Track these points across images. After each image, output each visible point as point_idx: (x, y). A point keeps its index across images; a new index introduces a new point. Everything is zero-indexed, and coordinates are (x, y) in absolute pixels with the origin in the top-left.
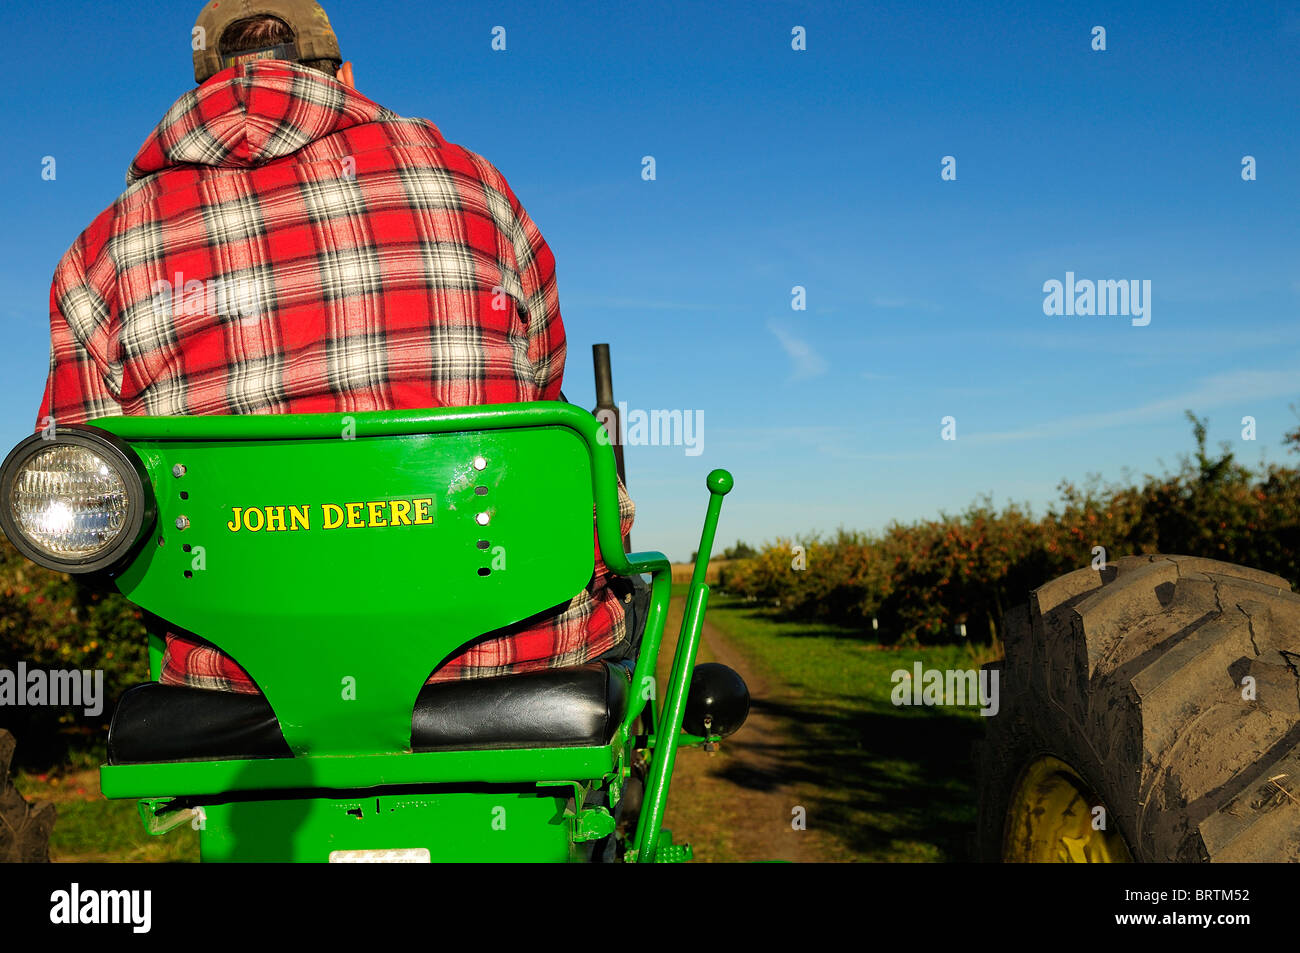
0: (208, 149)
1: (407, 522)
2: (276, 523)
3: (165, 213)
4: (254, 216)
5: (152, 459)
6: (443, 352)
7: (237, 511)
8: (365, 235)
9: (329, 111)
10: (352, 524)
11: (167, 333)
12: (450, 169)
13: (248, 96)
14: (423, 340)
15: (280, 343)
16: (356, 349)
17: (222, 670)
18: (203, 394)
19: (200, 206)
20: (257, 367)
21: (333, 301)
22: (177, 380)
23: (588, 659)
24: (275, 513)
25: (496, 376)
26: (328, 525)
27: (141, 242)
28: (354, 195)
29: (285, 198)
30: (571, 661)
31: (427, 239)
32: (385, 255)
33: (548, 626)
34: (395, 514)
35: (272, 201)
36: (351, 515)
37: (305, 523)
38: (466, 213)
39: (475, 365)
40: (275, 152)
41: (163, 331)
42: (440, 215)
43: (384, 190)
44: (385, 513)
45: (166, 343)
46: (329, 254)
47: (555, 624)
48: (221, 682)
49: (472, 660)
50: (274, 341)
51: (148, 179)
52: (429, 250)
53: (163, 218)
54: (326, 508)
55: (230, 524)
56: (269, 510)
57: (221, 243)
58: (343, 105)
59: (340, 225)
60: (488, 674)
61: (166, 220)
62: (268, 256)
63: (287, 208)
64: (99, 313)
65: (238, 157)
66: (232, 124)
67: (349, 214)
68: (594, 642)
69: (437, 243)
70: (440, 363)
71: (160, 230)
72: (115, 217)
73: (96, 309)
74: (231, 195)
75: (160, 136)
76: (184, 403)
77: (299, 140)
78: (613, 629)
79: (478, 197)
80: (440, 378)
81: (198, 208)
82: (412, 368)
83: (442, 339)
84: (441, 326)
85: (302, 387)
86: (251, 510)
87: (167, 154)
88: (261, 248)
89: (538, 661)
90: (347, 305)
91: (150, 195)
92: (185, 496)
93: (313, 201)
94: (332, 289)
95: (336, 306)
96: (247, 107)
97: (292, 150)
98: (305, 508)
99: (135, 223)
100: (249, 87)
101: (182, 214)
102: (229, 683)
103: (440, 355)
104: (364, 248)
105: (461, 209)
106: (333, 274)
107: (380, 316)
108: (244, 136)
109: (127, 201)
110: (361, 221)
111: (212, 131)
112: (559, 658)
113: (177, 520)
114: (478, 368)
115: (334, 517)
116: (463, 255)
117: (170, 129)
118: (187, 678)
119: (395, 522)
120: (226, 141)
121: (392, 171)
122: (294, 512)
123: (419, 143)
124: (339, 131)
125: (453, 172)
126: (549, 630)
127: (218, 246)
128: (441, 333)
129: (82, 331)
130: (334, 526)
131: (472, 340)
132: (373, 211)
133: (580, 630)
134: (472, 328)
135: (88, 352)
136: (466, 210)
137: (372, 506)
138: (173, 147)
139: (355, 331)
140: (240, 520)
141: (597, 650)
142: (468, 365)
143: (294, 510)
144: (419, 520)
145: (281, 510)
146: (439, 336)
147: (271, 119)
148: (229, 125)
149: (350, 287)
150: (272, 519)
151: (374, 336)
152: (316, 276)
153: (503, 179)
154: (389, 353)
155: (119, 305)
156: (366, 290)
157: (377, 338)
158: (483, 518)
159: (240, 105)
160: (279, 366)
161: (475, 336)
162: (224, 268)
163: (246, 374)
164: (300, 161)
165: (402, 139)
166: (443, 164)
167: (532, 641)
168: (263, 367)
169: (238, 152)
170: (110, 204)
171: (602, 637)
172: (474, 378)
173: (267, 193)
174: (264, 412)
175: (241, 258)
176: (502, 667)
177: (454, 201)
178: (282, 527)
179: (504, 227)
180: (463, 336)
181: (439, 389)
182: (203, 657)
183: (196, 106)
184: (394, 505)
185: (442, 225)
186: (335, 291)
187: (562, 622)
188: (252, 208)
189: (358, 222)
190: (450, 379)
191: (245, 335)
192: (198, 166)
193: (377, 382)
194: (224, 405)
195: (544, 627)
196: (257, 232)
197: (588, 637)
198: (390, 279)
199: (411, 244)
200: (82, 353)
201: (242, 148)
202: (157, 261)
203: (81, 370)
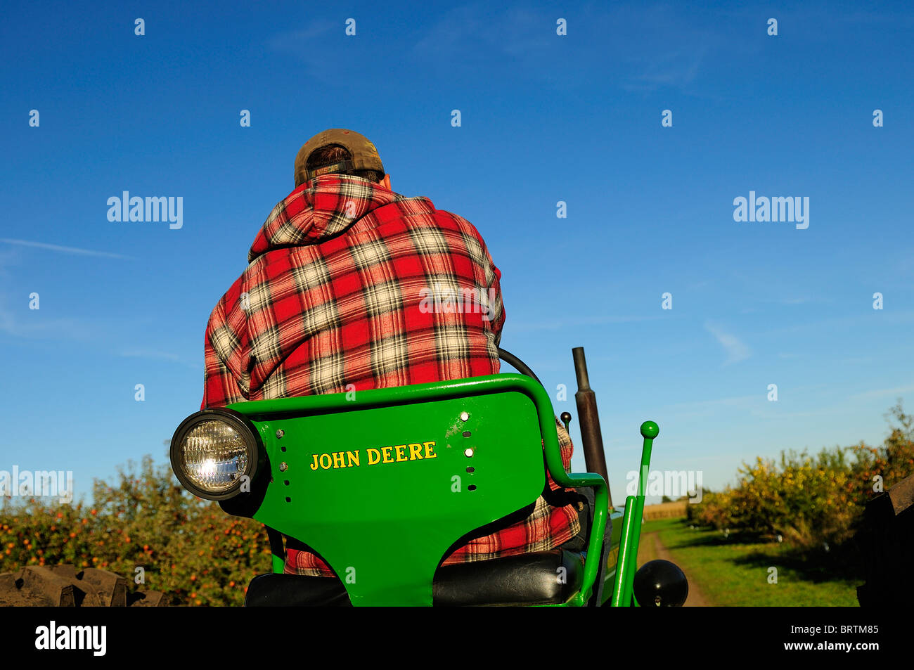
0: (293, 235)
1: (420, 457)
2: (339, 463)
3: (270, 277)
4: (323, 271)
5: (263, 428)
6: (443, 343)
7: (315, 457)
8: (391, 273)
9: (363, 201)
10: (386, 461)
11: (276, 349)
12: (441, 227)
13: (313, 200)
14: (430, 336)
15: (341, 346)
16: (389, 346)
17: (315, 563)
18: (296, 382)
19: (291, 269)
20: (327, 362)
21: (373, 317)
22: (280, 374)
23: (554, 546)
24: (338, 456)
25: (477, 356)
26: (371, 462)
27: (258, 296)
28: (383, 250)
29: (341, 257)
30: (540, 548)
31: (429, 273)
32: (404, 285)
33: (520, 524)
34: (413, 452)
35: (334, 260)
36: (385, 455)
37: (357, 462)
38: (453, 255)
39: (463, 350)
40: (333, 231)
41: (273, 348)
42: (437, 258)
43: (401, 245)
44: (407, 453)
45: (275, 355)
46: (370, 288)
47: (526, 523)
48: (317, 572)
49: (472, 549)
50: (337, 345)
51: (260, 257)
52: (431, 280)
53: (270, 279)
54: (369, 451)
55: (312, 465)
56: (335, 455)
57: (305, 290)
58: (372, 195)
59: (376, 269)
60: (483, 559)
61: (272, 280)
62: (333, 295)
63: (344, 263)
64: (234, 343)
65: (310, 237)
66: (306, 217)
67: (380, 262)
68: (556, 535)
69: (436, 275)
70: (441, 349)
71: (268, 287)
72: (243, 283)
73: (232, 340)
74: (309, 260)
75: (265, 231)
76: (285, 389)
77: (346, 221)
78: (570, 525)
79: (460, 243)
80: (442, 359)
81: (289, 271)
82: (424, 355)
83: (442, 334)
84: (441, 326)
85: (356, 373)
86: (324, 455)
87: (270, 242)
88: (329, 291)
89: (517, 549)
90: (382, 319)
91: (261, 266)
92: (284, 449)
93: (358, 257)
94: (372, 310)
95: (375, 321)
96: (313, 206)
97: (343, 228)
98: (357, 452)
99: (254, 285)
100: (314, 193)
101: (281, 275)
102: (321, 572)
103: (441, 344)
104: (391, 281)
105: (449, 252)
106: (372, 299)
107: (402, 323)
108: (313, 224)
109: (249, 272)
110: (388, 265)
111: (294, 224)
112: (531, 546)
113: (280, 465)
114: (465, 351)
115: (374, 458)
116: (452, 282)
117: (270, 226)
118: (297, 570)
119: (413, 458)
120: (302, 229)
121: (405, 232)
122: (350, 454)
123: (420, 212)
124: (370, 212)
125: (443, 229)
126: (522, 527)
127: (303, 292)
128: (441, 331)
129: (224, 355)
130: (375, 463)
131: (461, 333)
132: (395, 258)
133: (544, 526)
134: (460, 326)
135: (227, 368)
136: (453, 252)
137: (398, 448)
138: (273, 237)
139: (387, 335)
140: (317, 463)
141: (560, 540)
142: (459, 350)
143: (349, 453)
144: (428, 456)
145: (342, 454)
146: (440, 333)
147: (328, 211)
148: (303, 218)
149: (383, 307)
150: (337, 460)
151: (399, 336)
152: (362, 302)
153: (474, 227)
154: (409, 347)
155: (248, 336)
156: (393, 308)
157: (401, 337)
158: (469, 452)
159: (309, 205)
160: (341, 360)
161: (462, 331)
162: (308, 306)
163: (321, 367)
164: (349, 234)
165: (410, 211)
166: (436, 224)
167: (511, 536)
168: (331, 362)
169: (312, 235)
170: (239, 275)
171: (562, 531)
172: (463, 358)
173: (330, 256)
174: (331, 392)
175: (318, 299)
176: (493, 554)
177: (445, 248)
178: (343, 465)
179: (477, 259)
180: (455, 331)
181: (443, 366)
182: (305, 556)
183: (284, 209)
184: (411, 446)
185: (438, 263)
186: (374, 311)
187: (530, 521)
188: (322, 266)
189: (386, 266)
190: (449, 359)
191: (321, 343)
192: (288, 246)
193: (401, 367)
194: (308, 388)
195: (518, 525)
196: (326, 280)
197: (551, 531)
198: (408, 299)
199: (419, 277)
200: (223, 369)
201: (313, 231)
202: (268, 307)
203: (223, 379)
